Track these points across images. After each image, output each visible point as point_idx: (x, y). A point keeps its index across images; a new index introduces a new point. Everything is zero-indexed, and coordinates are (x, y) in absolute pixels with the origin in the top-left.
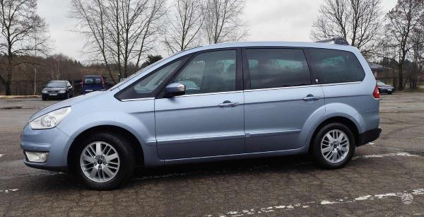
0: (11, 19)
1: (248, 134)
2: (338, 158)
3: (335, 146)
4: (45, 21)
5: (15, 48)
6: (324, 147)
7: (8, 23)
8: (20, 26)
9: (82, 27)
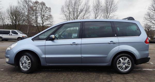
0: (44, 16)
1: (83, 56)
2: (125, 69)
3: (124, 64)
4: (53, 16)
5: (44, 24)
6: (118, 64)
7: (43, 17)
8: (46, 18)
9: (64, 17)
